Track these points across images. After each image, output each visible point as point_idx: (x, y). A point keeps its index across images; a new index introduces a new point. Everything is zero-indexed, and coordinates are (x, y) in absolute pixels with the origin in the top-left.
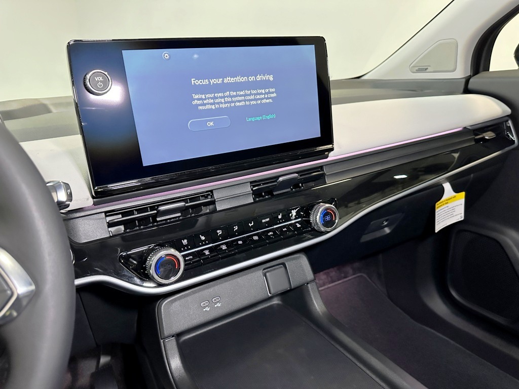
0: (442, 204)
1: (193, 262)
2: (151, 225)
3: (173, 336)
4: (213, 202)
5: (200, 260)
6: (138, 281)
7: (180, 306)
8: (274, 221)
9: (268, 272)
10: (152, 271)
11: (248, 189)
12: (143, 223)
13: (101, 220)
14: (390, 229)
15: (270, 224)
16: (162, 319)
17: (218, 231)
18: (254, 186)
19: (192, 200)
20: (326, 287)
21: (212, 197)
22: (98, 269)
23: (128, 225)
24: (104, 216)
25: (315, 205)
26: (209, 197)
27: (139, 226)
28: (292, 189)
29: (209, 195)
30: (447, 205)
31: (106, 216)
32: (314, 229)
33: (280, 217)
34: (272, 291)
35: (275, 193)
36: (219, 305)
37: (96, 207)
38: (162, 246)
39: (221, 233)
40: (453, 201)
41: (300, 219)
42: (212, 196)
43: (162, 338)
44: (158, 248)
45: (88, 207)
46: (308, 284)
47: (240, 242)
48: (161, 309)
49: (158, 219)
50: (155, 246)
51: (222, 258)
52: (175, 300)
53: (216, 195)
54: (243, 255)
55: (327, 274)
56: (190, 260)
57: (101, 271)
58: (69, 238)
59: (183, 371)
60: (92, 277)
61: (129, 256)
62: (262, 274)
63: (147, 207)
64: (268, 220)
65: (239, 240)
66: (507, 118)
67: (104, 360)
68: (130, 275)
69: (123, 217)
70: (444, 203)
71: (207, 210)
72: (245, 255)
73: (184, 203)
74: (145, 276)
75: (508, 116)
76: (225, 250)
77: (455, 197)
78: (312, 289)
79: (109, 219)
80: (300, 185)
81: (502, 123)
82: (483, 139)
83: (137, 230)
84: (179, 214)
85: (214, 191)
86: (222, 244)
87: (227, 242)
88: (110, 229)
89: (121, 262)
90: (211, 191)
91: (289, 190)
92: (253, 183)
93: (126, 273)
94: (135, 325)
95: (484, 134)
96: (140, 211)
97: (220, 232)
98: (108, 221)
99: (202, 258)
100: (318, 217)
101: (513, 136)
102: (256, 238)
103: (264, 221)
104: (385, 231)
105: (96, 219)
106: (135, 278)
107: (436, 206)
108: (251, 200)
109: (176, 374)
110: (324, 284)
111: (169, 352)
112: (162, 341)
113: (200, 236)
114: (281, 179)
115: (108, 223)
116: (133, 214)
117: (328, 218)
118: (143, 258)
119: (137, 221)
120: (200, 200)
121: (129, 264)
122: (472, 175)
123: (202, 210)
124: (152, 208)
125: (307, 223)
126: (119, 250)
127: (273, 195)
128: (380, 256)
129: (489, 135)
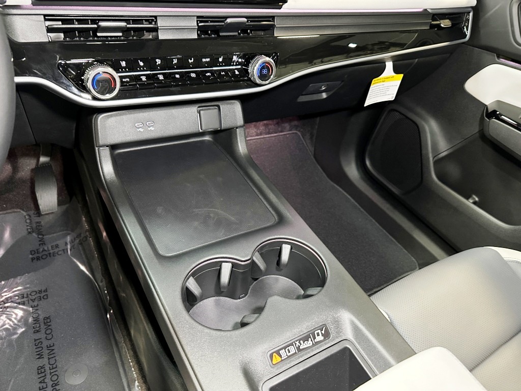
0: (379, 81)
1: (130, 85)
2: (91, 38)
3: (107, 146)
4: (156, 30)
5: (136, 85)
6: (75, 90)
7: (116, 122)
8: (214, 63)
9: (202, 110)
10: (89, 85)
11: (193, 23)
12: (83, 35)
13: (40, 23)
14: (327, 94)
15: (210, 65)
16: (98, 130)
17: (157, 60)
18: (201, 22)
19: (135, 22)
20: (262, 137)
21: (155, 24)
22: (37, 72)
23: (68, 34)
24: (43, 19)
25: (256, 55)
26: (154, 23)
27: (79, 37)
28: (239, 34)
29: (153, 20)
30: (383, 83)
31: (46, 20)
32: (250, 80)
33: (221, 60)
34: (203, 128)
35: (221, 34)
36: (152, 128)
37: (35, 7)
38: (101, 62)
39: (160, 63)
40: (390, 81)
41: (239, 67)
42: (156, 22)
43: (97, 145)
44: (97, 64)
45: (26, 6)
46: (237, 128)
47: (177, 76)
48: (97, 121)
49: (99, 34)
50: (94, 61)
51: (158, 87)
52: (111, 116)
53: (160, 23)
54: (178, 89)
55: (266, 125)
56: (127, 82)
57: (39, 74)
58: (7, 34)
59: (114, 175)
60: (30, 77)
61: (68, 65)
62: (196, 111)
63: (88, 19)
64: (208, 60)
65: (177, 73)
66: (470, 9)
67: (43, 159)
68: (68, 84)
69: (62, 24)
70: (381, 80)
71: (149, 36)
72: (180, 89)
73: (126, 24)
74: (83, 88)
75: (472, 7)
76: (162, 80)
77: (393, 77)
78: (240, 133)
79: (48, 23)
80: (249, 31)
81: (463, 13)
82: (438, 26)
83: (77, 41)
84: (120, 34)
85: (158, 17)
86: (160, 74)
87: (165, 73)
88: (49, 34)
89: (60, 69)
90: (156, 17)
91: (236, 34)
92: (200, 18)
93: (64, 81)
94: (74, 131)
95: (442, 21)
96: (80, 21)
97: (158, 61)
98: (47, 25)
99: (139, 83)
100: (256, 68)
101: (467, 30)
102: (193, 75)
103: (204, 60)
104: (322, 96)
105: (34, 20)
106: (73, 88)
107: (373, 82)
108: (194, 36)
109: (108, 177)
110: (261, 134)
111: (103, 159)
112: (97, 148)
113: (139, 61)
114: (229, 20)
115: (47, 27)
116: (74, 24)
117: (265, 72)
118: (81, 70)
119: (76, 32)
120: (143, 24)
121: (67, 74)
122: (417, 60)
123: (144, 35)
124: (94, 22)
125: (245, 72)
126: (58, 57)
127: (219, 35)
128: (318, 119)
129: (445, 23)
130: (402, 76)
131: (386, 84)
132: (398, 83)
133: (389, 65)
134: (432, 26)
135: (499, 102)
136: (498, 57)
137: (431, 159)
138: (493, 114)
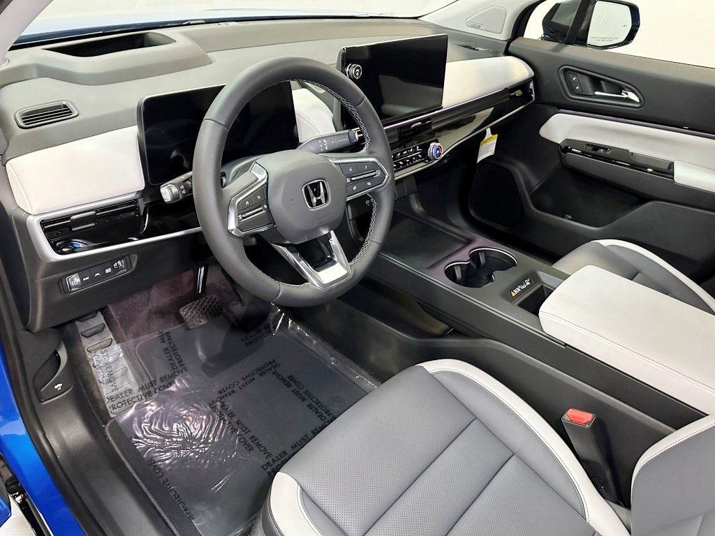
0: (483, 143)
11: (396, 132)
18: (400, 130)
30: (486, 144)
33: (411, 150)
40: (490, 141)
41: (420, 152)
64: (406, 152)
70: (485, 142)
75: (531, 78)
77: (492, 138)
82: (515, 96)
95: (516, 92)
100: (433, 151)
103: (404, 153)
108: (397, 139)
117: (438, 152)
129: (518, 93)
130: (496, 135)
131: (488, 144)
132: (495, 141)
133: (489, 131)
134: (511, 97)
135: (567, 140)
136: (559, 109)
137: (527, 194)
138: (566, 150)
